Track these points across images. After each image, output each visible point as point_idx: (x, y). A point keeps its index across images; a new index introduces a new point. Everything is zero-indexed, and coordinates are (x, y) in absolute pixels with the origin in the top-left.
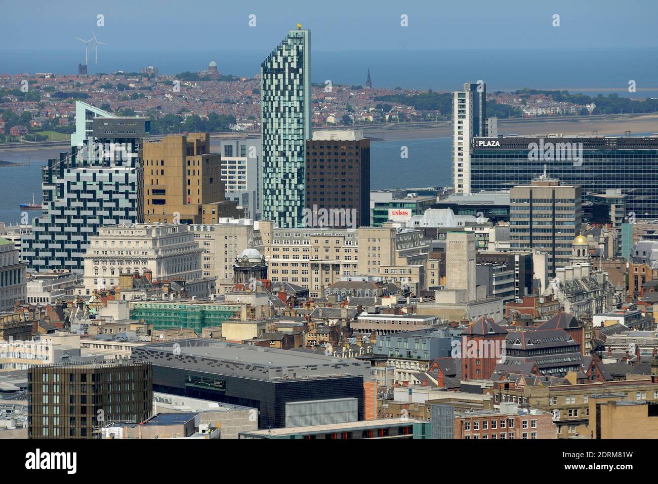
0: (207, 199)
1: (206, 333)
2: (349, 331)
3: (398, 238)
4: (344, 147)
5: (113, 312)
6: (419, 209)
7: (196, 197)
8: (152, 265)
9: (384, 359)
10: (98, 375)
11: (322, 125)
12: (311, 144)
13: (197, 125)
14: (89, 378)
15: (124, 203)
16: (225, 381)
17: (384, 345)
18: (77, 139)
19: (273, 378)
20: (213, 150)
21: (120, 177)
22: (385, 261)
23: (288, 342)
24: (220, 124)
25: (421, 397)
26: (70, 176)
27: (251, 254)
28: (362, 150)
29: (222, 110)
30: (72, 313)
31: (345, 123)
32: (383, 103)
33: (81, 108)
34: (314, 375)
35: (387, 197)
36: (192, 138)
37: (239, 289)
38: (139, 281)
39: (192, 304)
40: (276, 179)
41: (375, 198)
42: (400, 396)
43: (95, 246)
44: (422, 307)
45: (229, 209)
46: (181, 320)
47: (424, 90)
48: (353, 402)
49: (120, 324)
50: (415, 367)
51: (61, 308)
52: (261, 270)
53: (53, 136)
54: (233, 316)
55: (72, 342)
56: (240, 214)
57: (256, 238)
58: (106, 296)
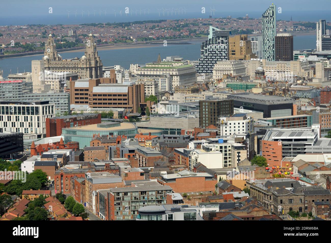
0: (247, 53)
1: (248, 91)
2: (288, 90)
3: (302, 64)
4: (286, 38)
5: (221, 85)
6: (307, 56)
7: (244, 53)
8: (232, 72)
9: (298, 98)
10: (219, 103)
11: (278, 32)
12: (277, 38)
13: (243, 32)
14: (216, 104)
15: (224, 54)
16: (254, 104)
17: (298, 94)
18: (210, 36)
19: (267, 103)
20: (248, 39)
21: (223, 47)
22: (298, 70)
23: (271, 93)
24: (249, 32)
25: (309, 109)
26: (209, 47)
27: (260, 69)
28: (291, 39)
29: (250, 28)
30: (210, 86)
31: (285, 31)
32: (296, 26)
33: (211, 28)
34: (279, 103)
35: (298, 52)
36: (243, 36)
37: (256, 79)
38: (229, 76)
39: (244, 83)
40: (266, 47)
41: (295, 52)
42: (303, 108)
43: (216, 67)
44: (309, 83)
45: (253, 56)
46: (241, 87)
47: (307, 22)
48: (290, 110)
49: (223, 88)
50: (307, 100)
51: (207, 84)
52: (263, 73)
53: (202, 36)
54: (255, 86)
55: (210, 94)
56: (256, 57)
57: (261, 64)
58: (219, 81)
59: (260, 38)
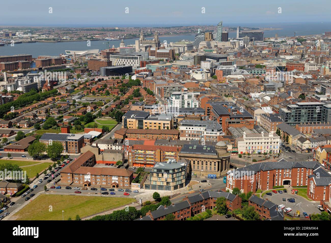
0: (212, 39)
1: (211, 52)
2: (226, 52)
3: (231, 43)
5: (202, 50)
6: (233, 40)
7: (210, 38)
8: (206, 45)
9: (229, 55)
10: (201, 56)
11: (223, 31)
12: (222, 33)
13: (210, 31)
15: (203, 39)
16: (213, 57)
17: (229, 54)
18: (199, 33)
19: (218, 57)
20: (212, 34)
21: (203, 36)
22: (230, 45)
23: (220, 53)
24: (213, 31)
25: (233, 59)
26: (198, 36)
27: (216, 44)
28: (227, 34)
29: (213, 30)
30: (198, 50)
31: (226, 31)
32: (229, 29)
33: (199, 29)
34: (222, 57)
35: (230, 38)
36: (210, 32)
37: (215, 48)
38: (205, 47)
39: (210, 49)
40: (218, 37)
41: (229, 39)
42: (231, 59)
43: (200, 43)
44: (233, 50)
45: (214, 40)
46: (209, 51)
47: (234, 27)
48: (226, 59)
49: (203, 51)
50: (232, 56)
51: (197, 50)
52: (217, 46)
53: (196, 32)
54: (214, 51)
55: (198, 53)
56: (215, 40)
57: (216, 43)
58: (201, 48)
59: (217, 33)
